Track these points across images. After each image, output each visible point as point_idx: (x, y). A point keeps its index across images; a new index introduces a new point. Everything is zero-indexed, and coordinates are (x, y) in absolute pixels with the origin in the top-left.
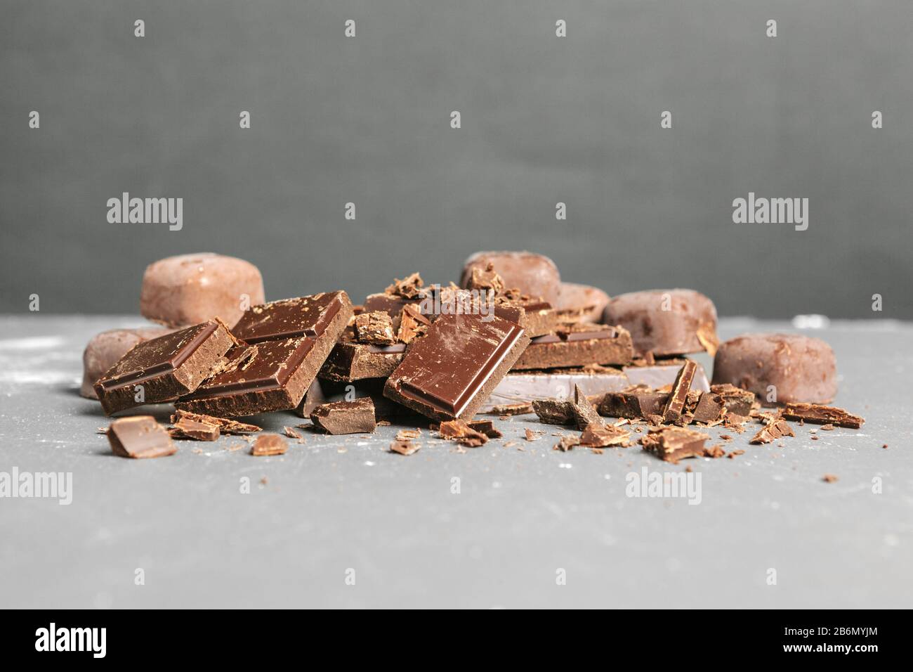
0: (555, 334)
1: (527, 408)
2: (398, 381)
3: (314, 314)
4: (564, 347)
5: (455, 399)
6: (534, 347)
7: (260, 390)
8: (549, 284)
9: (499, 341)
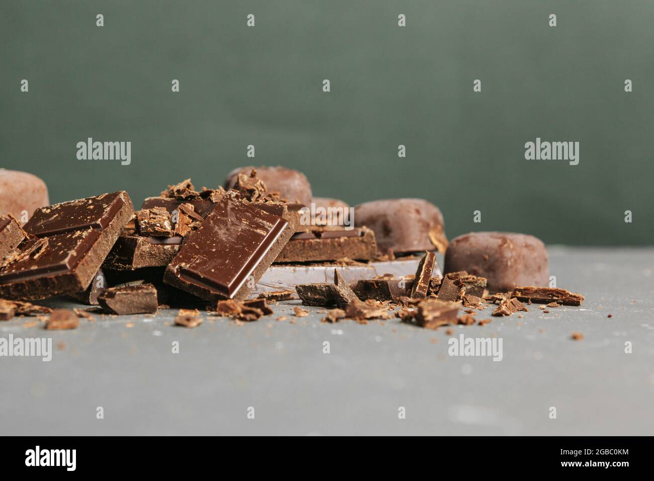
0: (311, 232)
1: (289, 295)
2: (177, 267)
3: (99, 210)
4: (319, 243)
5: (230, 281)
6: (293, 242)
7: (51, 275)
8: (302, 192)
9: (267, 231)
